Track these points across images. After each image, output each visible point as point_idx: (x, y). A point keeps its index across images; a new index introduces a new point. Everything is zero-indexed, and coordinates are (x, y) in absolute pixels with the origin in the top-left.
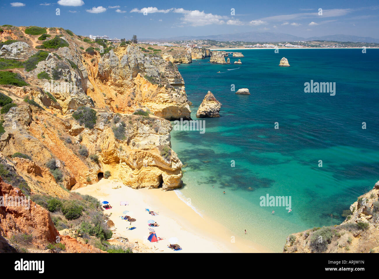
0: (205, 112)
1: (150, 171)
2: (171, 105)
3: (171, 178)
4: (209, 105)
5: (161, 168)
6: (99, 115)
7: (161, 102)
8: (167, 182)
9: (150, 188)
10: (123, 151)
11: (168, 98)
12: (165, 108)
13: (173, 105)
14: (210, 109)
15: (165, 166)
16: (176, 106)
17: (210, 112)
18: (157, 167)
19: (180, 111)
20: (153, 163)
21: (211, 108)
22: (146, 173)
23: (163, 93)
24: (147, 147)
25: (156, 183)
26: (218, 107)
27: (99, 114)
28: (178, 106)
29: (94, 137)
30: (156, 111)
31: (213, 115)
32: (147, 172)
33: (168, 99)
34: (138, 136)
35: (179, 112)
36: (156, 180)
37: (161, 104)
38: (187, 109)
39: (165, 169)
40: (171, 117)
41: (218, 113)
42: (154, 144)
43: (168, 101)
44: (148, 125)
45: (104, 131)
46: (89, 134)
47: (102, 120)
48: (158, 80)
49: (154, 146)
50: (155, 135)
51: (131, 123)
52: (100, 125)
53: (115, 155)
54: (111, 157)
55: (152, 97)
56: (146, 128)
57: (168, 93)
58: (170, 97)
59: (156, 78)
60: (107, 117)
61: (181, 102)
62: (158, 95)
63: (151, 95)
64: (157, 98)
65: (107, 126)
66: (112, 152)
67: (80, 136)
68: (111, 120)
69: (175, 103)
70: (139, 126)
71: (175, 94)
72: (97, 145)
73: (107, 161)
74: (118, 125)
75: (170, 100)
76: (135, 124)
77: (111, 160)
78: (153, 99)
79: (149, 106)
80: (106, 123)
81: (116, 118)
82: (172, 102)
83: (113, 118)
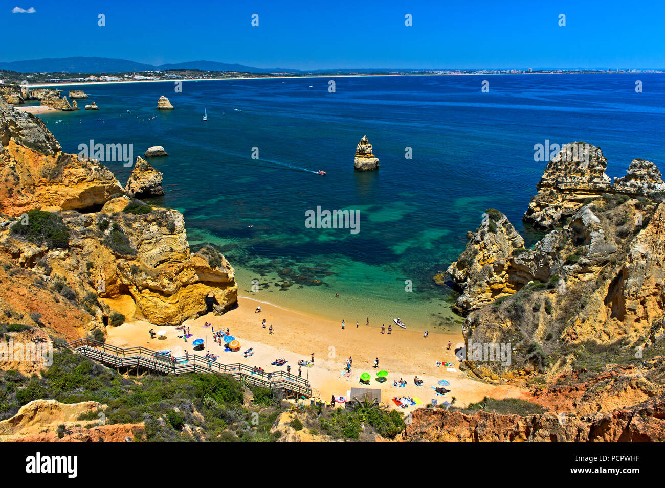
0: (142, 188)
1: (193, 291)
2: (92, 185)
3: (228, 293)
4: (147, 176)
5: (209, 283)
6: (69, 222)
7: (74, 183)
8: (224, 300)
9: (197, 318)
10: (141, 272)
11: (85, 174)
12: (84, 191)
13: (95, 185)
14: (150, 183)
15: (218, 279)
16: (101, 185)
17: (151, 187)
18: (202, 282)
19: (108, 192)
20: (197, 278)
21: (150, 181)
22: (188, 297)
23: (74, 167)
24: (163, 258)
25: (204, 307)
26: (159, 178)
27: (68, 219)
28: (104, 185)
29: (71, 261)
30: (68, 198)
31: (155, 191)
32: (189, 294)
33: (85, 176)
34: (145, 243)
35: (106, 194)
36: (204, 302)
37: (75, 187)
38: (119, 188)
39: (217, 282)
40: (94, 204)
41: (160, 187)
42: (172, 250)
43: (87, 180)
44: (154, 223)
45: (86, 248)
46: (64, 259)
47: (75, 229)
48: (48, 148)
49: (173, 254)
50: (170, 236)
51: (129, 226)
52: (76, 239)
53: (119, 282)
54: (112, 287)
55: (53, 176)
56: (154, 228)
57: (83, 167)
58: (89, 172)
59: (44, 144)
60: (83, 223)
61: (108, 178)
62: (66, 172)
63: (49, 174)
64: (64, 178)
65: (89, 237)
66: (113, 278)
67: (45, 265)
68: (91, 227)
69: (98, 182)
70: (142, 228)
71: (95, 167)
72: (81, 274)
73: (105, 294)
74: (107, 232)
75: (89, 178)
76: (136, 225)
77: (113, 292)
78: (57, 180)
79: (51, 192)
80: (84, 234)
81: (102, 222)
82: (93, 181)
83: (93, 223)
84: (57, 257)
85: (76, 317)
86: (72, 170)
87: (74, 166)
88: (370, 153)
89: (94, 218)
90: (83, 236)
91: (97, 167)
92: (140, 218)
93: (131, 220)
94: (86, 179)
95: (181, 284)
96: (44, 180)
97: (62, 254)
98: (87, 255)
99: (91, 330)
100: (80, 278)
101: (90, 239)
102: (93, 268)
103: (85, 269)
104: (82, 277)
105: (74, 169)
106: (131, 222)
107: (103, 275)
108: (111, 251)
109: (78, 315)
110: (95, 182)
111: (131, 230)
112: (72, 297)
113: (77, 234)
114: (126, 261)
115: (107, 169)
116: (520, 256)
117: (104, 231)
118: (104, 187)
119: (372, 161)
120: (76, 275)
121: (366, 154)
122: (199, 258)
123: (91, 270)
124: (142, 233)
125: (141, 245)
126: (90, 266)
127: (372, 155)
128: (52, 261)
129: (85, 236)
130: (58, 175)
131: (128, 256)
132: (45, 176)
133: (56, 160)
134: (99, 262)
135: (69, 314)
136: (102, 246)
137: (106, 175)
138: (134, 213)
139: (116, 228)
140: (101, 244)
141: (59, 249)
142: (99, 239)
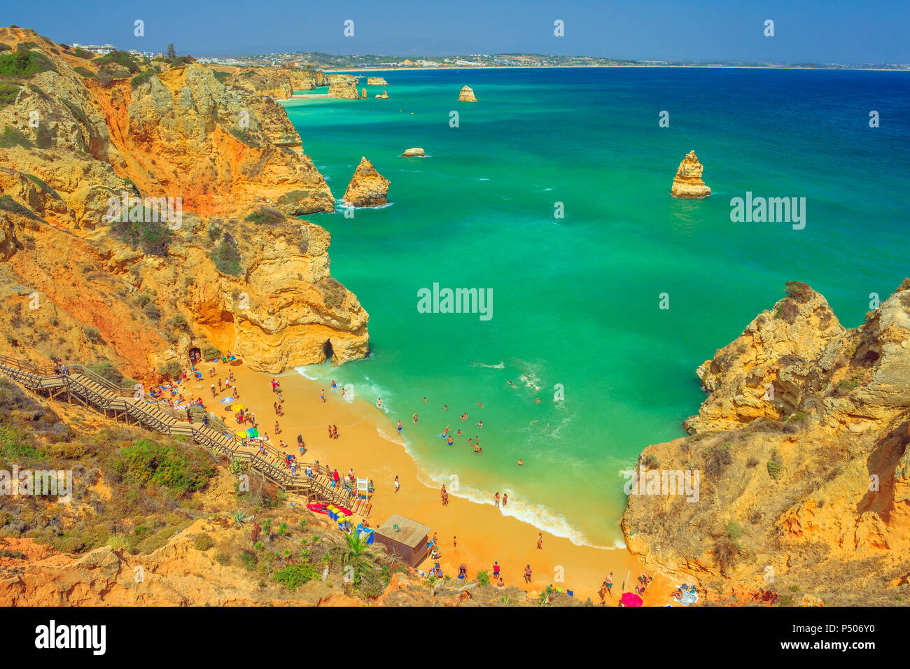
0: (359, 198)
1: (304, 334)
2: (294, 188)
4: (368, 184)
5: (327, 327)
7: (274, 183)
11: (287, 174)
12: (284, 194)
13: (297, 188)
14: (370, 193)
15: (336, 324)
16: (304, 189)
17: (371, 197)
19: (314, 199)
20: (311, 318)
22: (296, 341)
23: (275, 164)
24: (286, 286)
25: (319, 359)
26: (384, 187)
28: (309, 189)
32: (298, 337)
33: (287, 176)
36: (319, 352)
37: (274, 189)
39: (336, 329)
41: (384, 199)
42: (300, 278)
43: (289, 182)
44: (282, 238)
45: (189, 259)
46: (158, 269)
47: (181, 234)
48: (259, 139)
49: (301, 282)
50: (301, 259)
51: (247, 238)
52: (179, 246)
53: (221, 308)
54: (212, 312)
55: (253, 173)
56: (281, 245)
57: (286, 165)
58: (292, 171)
59: (255, 134)
60: (191, 229)
61: (315, 181)
62: (267, 170)
63: (249, 170)
64: (264, 176)
65: (195, 246)
66: (214, 301)
67: (136, 273)
68: (200, 233)
69: (302, 185)
70: (264, 243)
71: (300, 166)
72: (177, 290)
73: (203, 320)
74: (217, 243)
75: (291, 178)
76: (256, 239)
77: (213, 319)
78: (256, 178)
79: (249, 193)
80: (190, 241)
81: (213, 229)
82: (296, 182)
83: (205, 229)
84: (150, 266)
85: (151, 342)
86: (274, 168)
87: (276, 162)
88: (697, 178)
89: (206, 224)
90: (189, 244)
91: (303, 166)
92: (264, 229)
93: (250, 231)
94: (288, 179)
95: (289, 323)
96: (243, 177)
97: (156, 263)
98: (188, 268)
99: (167, 360)
100: (174, 295)
101: (196, 249)
102: (192, 285)
103: (183, 285)
104: (178, 295)
105: (276, 166)
106: (250, 234)
107: (201, 295)
108: (215, 266)
109: (153, 340)
110: (298, 184)
111: (247, 245)
112: (156, 315)
113: (181, 241)
114: (228, 282)
115: (315, 169)
116: (790, 368)
117: (213, 240)
118: (309, 191)
119: (700, 189)
120: (170, 291)
121: (690, 178)
122: (315, 292)
123: (189, 288)
124: (262, 249)
125: (258, 265)
126: (190, 282)
127: (700, 181)
128: (145, 269)
129: (191, 244)
130: (258, 172)
131: (231, 276)
132: (244, 173)
133: (261, 154)
134: (201, 280)
135: (143, 335)
136: (208, 260)
137: (312, 177)
138: (257, 224)
139: (228, 238)
140: (207, 257)
141: (153, 256)
142: (206, 250)
